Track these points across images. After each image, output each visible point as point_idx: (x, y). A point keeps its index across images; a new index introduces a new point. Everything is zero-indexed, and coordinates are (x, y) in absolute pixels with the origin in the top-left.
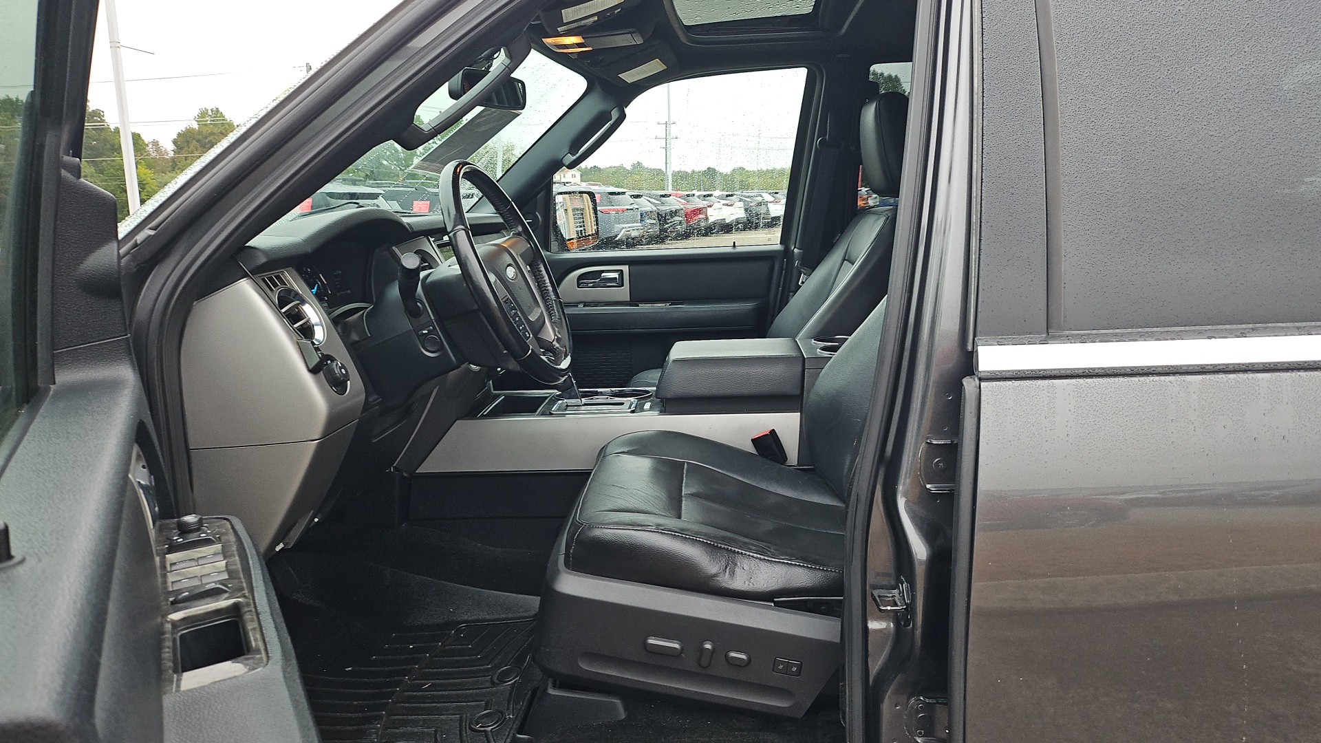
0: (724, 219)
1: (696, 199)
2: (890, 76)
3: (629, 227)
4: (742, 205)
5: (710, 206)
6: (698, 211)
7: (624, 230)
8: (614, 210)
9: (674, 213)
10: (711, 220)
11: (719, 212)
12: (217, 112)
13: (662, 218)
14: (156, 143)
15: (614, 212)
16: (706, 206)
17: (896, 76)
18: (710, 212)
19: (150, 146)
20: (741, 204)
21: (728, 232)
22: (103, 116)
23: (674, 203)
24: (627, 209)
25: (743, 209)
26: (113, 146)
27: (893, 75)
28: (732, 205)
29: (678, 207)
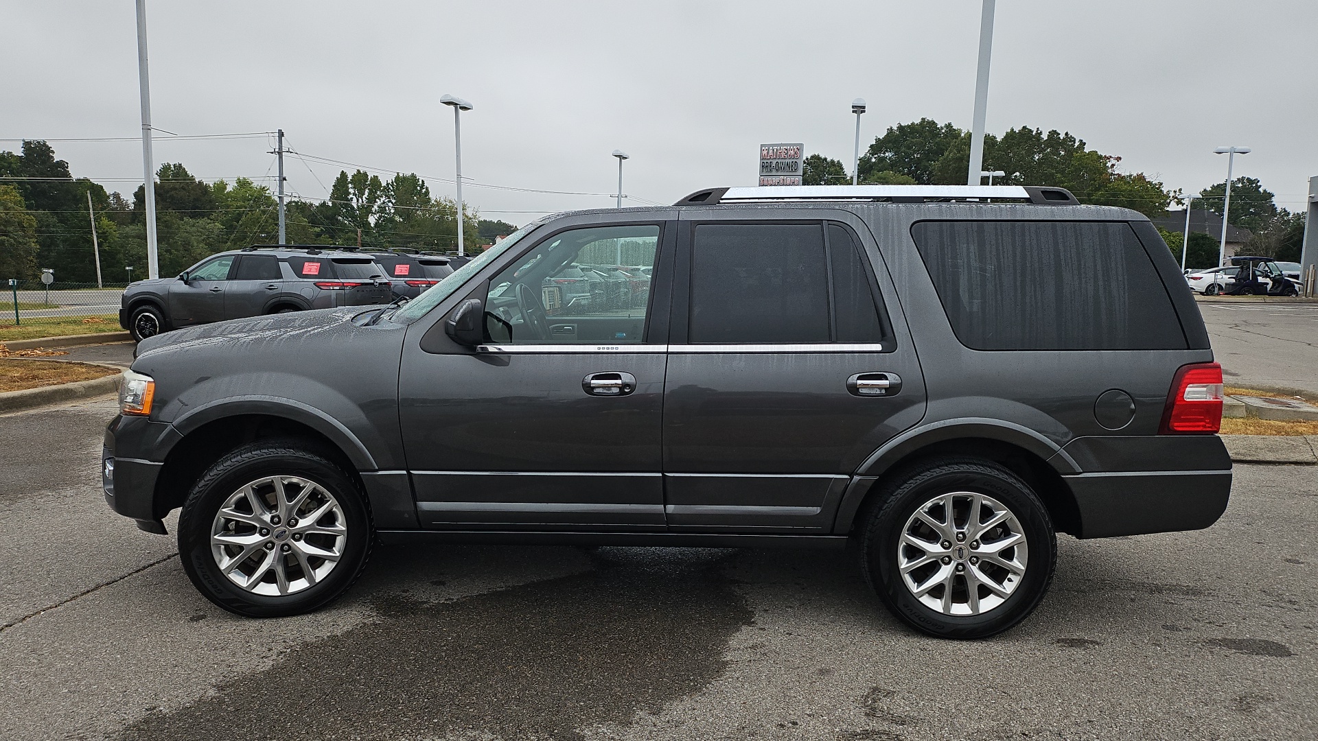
2: (832, 161)
12: (179, 167)
14: (117, 196)
17: (838, 161)
19: (111, 198)
22: (67, 168)
26: (75, 196)
27: (836, 160)
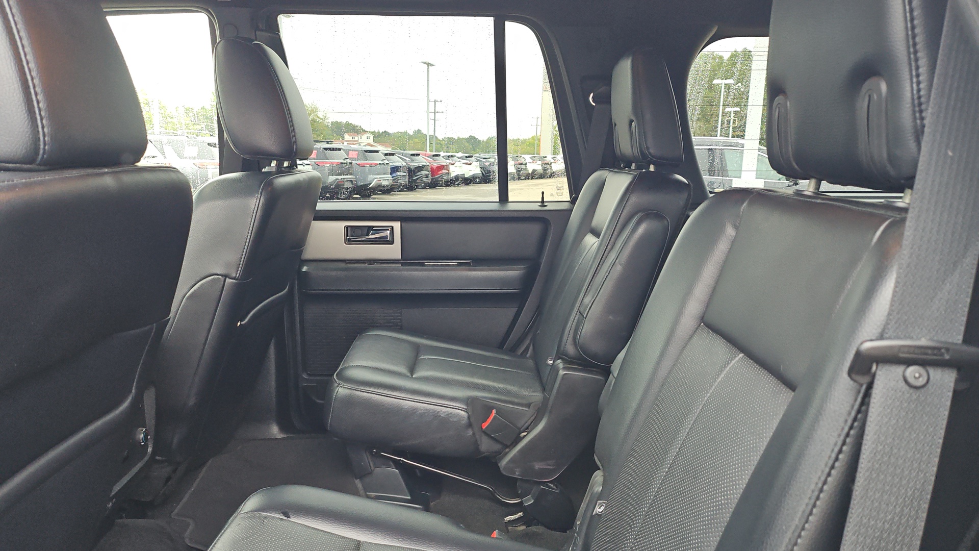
0: (464, 174)
1: (440, 158)
3: (380, 178)
4: (479, 165)
5: (453, 164)
6: (441, 167)
7: (375, 180)
8: (368, 164)
9: (420, 168)
10: (453, 175)
11: (458, 169)
13: (412, 172)
15: (368, 166)
16: (448, 164)
18: (451, 168)
20: (478, 163)
21: (467, 184)
23: (421, 161)
24: (380, 164)
25: (479, 167)
28: (470, 164)
29: (424, 164)
